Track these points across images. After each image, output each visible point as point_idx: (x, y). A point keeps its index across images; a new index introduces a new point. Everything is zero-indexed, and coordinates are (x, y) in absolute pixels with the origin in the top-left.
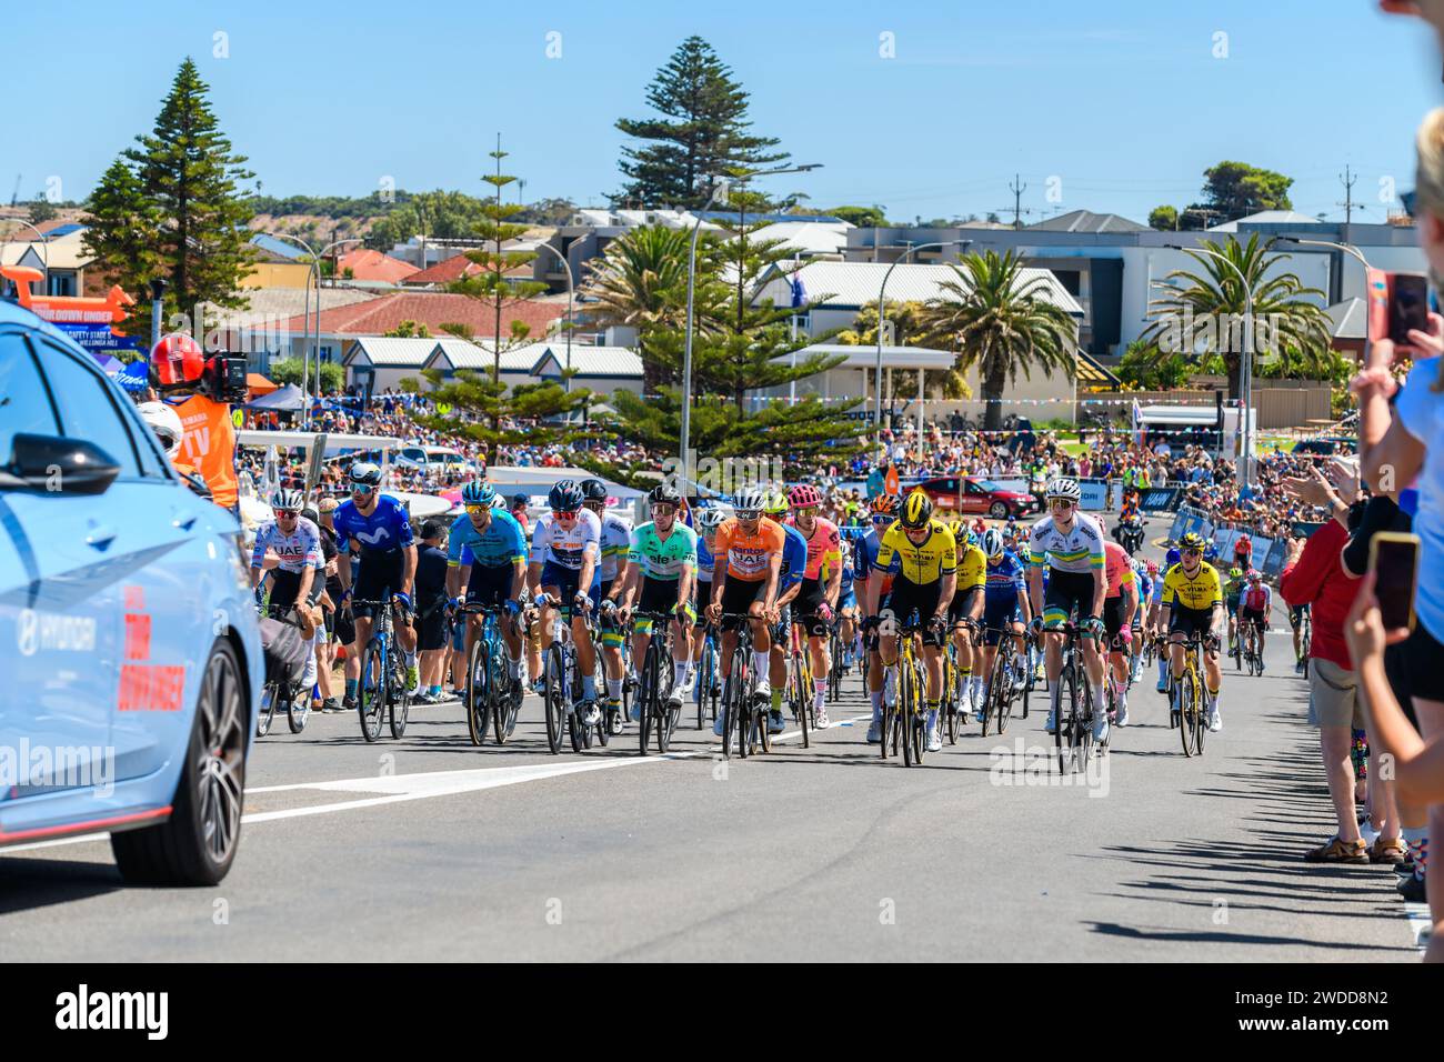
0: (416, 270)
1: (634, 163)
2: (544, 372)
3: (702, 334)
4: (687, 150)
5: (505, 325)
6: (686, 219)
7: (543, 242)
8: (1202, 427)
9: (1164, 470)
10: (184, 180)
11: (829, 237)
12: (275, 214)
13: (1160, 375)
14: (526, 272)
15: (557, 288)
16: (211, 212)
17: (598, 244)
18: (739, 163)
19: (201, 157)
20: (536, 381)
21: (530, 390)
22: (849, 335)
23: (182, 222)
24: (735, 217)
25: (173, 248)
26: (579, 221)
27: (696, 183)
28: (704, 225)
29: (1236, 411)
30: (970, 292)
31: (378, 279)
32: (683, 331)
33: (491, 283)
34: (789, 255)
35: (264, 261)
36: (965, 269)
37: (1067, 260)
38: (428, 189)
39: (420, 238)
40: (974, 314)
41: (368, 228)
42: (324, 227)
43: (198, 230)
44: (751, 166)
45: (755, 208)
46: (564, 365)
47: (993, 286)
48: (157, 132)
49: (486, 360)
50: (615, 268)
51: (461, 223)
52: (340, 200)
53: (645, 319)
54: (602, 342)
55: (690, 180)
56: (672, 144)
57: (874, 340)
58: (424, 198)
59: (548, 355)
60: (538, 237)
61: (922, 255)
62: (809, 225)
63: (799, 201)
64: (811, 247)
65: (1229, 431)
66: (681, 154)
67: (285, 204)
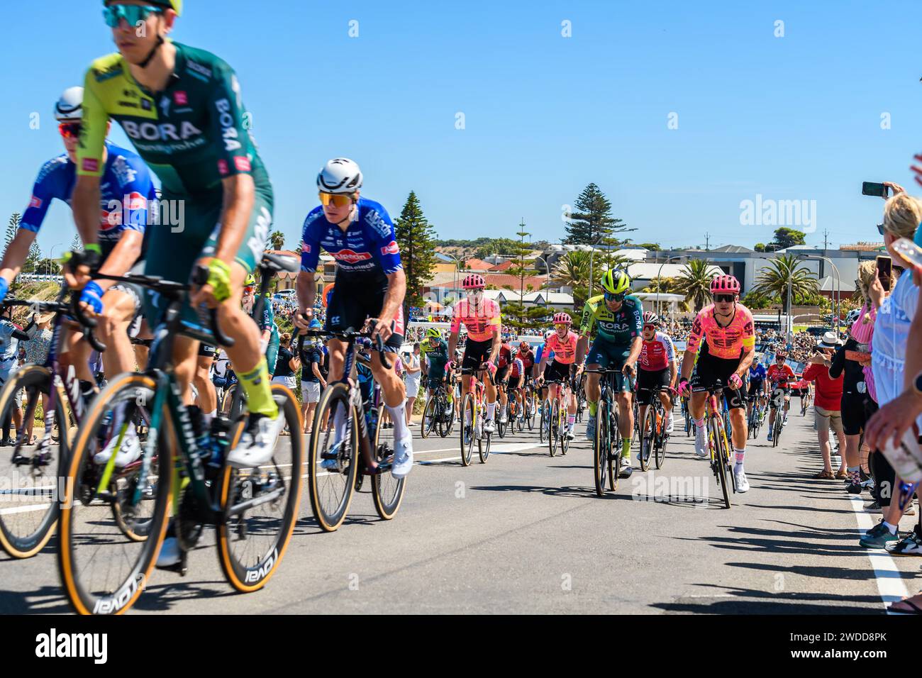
0: (492, 266)
1: (570, 228)
2: (538, 302)
3: (595, 289)
4: (589, 224)
5: (525, 285)
6: (588, 248)
7: (538, 256)
8: (773, 322)
9: (760, 338)
10: (411, 234)
11: (640, 254)
12: (443, 246)
13: (759, 304)
14: (532, 267)
15: (543, 272)
16: (421, 245)
17: (558, 255)
18: (608, 228)
19: (416, 226)
20: (536, 305)
21: (534, 308)
22: (647, 289)
23: (410, 249)
24: (607, 247)
25: (407, 258)
26: (551, 249)
27: (592, 235)
28: (595, 250)
29: (785, 316)
30: (690, 274)
31: (481, 269)
32: (587, 287)
33: (519, 271)
34: (625, 261)
35: (439, 262)
36: (689, 266)
37: (725, 263)
38: (498, 238)
39: (495, 255)
40: (692, 282)
41: (476, 251)
42: (461, 251)
43: (416, 252)
44: (612, 229)
45: (614, 244)
46: (545, 300)
47: (698, 272)
48: (401, 217)
49: (518, 298)
50: (563, 266)
51: (509, 249)
52: (466, 241)
53: (574, 284)
54: (559, 292)
55: (590, 234)
56: (584, 221)
57: (656, 291)
58: (496, 241)
59: (540, 296)
60: (536, 254)
61: (673, 261)
62: (633, 250)
63: (629, 241)
64: (633, 258)
65: (783, 324)
66: (587, 225)
67: (447, 242)
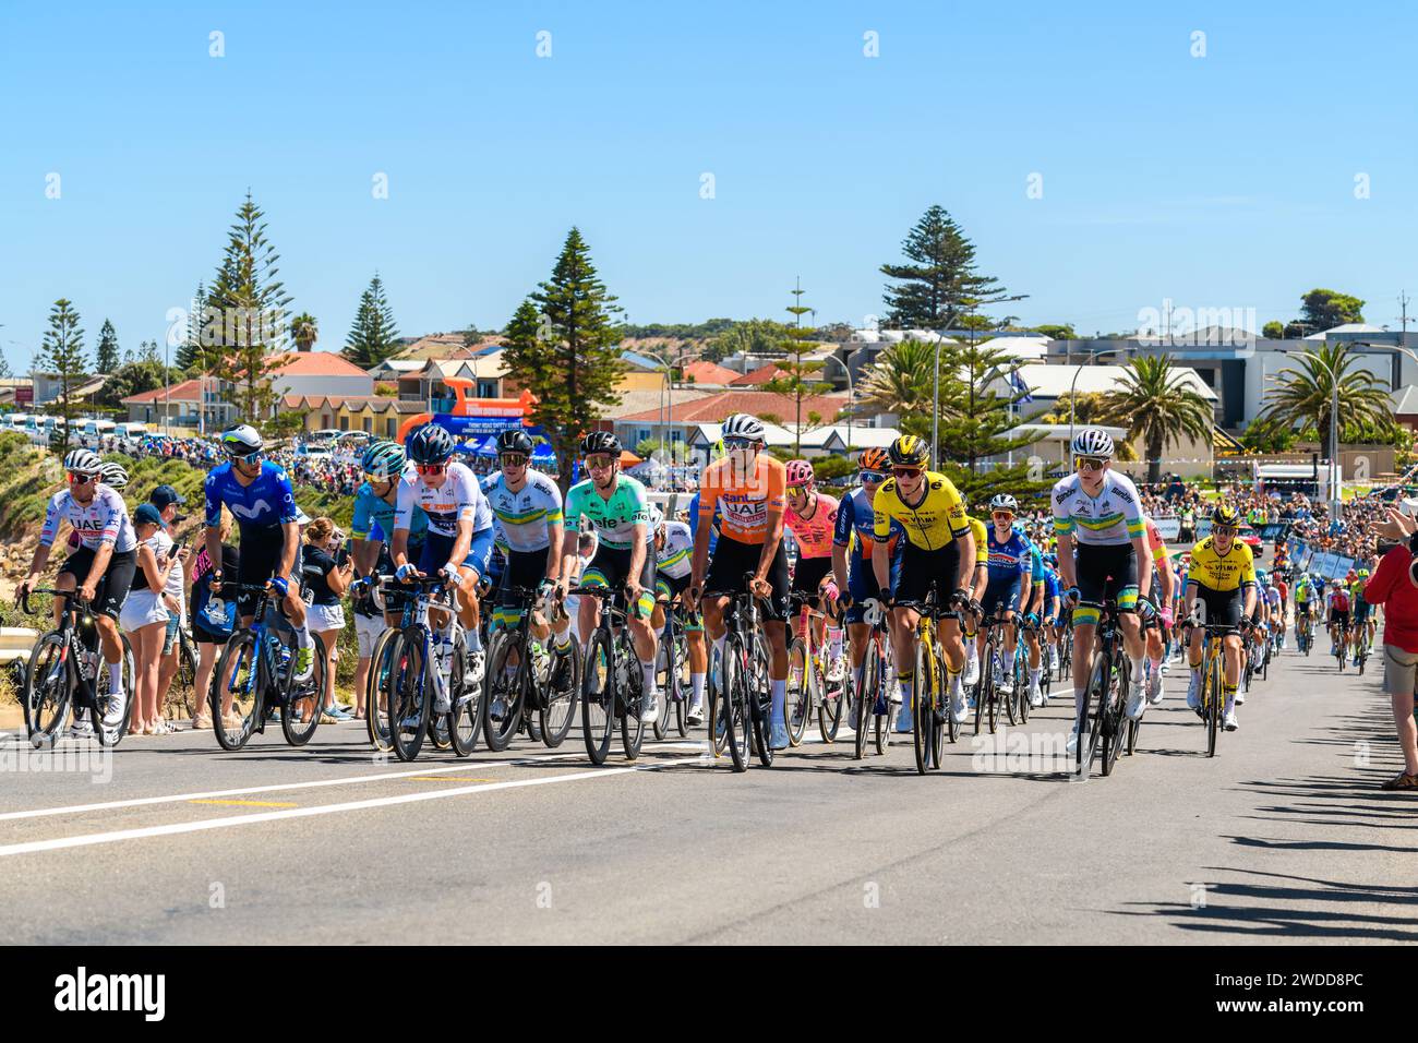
0: (738, 375)
1: (894, 296)
2: (832, 447)
3: (944, 417)
4: (932, 287)
5: (804, 414)
6: (931, 336)
7: (830, 354)
8: (1302, 479)
9: (1277, 511)
10: (573, 314)
11: (1035, 347)
12: (638, 337)
13: (1273, 443)
14: (818, 376)
15: (841, 387)
16: (593, 336)
17: (870, 355)
18: (970, 295)
19: (584, 298)
20: (826, 454)
21: (822, 460)
22: (1050, 417)
23: (572, 344)
24: (968, 334)
25: (566, 362)
26: (855, 338)
27: (938, 310)
28: (945, 340)
29: (1327, 467)
30: (1136, 385)
31: (713, 382)
32: (930, 416)
33: (793, 384)
34: (1006, 360)
35: (631, 370)
36: (1132, 369)
37: (1205, 361)
38: (748, 319)
39: (742, 353)
40: (1139, 401)
41: (703, 347)
42: (673, 346)
43: (583, 350)
44: (978, 297)
45: (983, 328)
46: (847, 445)
47: (1152, 381)
48: (553, 280)
49: (790, 439)
50: (880, 375)
51: (771, 341)
52: (684, 327)
53: (903, 408)
54: (873, 425)
55: (934, 308)
56: (921, 283)
57: (1068, 421)
58: (745, 325)
59: (835, 435)
60: (826, 351)
61: (1101, 359)
62: (1020, 338)
63: (1012, 322)
64: (1022, 355)
65: (1321, 483)
66: (928, 289)
67: (645, 329)
